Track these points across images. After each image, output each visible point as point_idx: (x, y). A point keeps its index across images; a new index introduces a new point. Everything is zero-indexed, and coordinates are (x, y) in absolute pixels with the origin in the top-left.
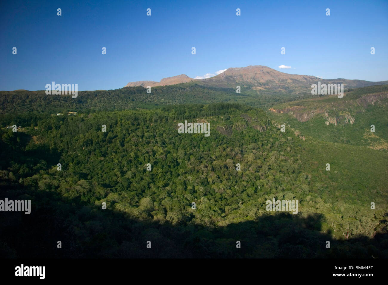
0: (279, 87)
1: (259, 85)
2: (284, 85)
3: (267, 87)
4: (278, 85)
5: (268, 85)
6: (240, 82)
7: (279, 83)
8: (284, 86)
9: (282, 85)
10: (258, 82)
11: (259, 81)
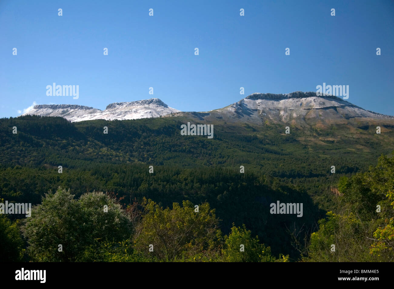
0: (357, 142)
1: (314, 134)
2: (367, 137)
3: (331, 139)
4: (354, 137)
5: (333, 135)
6: (274, 124)
7: (359, 132)
8: (369, 139)
9: (364, 136)
10: (313, 127)
11: (315, 125)
